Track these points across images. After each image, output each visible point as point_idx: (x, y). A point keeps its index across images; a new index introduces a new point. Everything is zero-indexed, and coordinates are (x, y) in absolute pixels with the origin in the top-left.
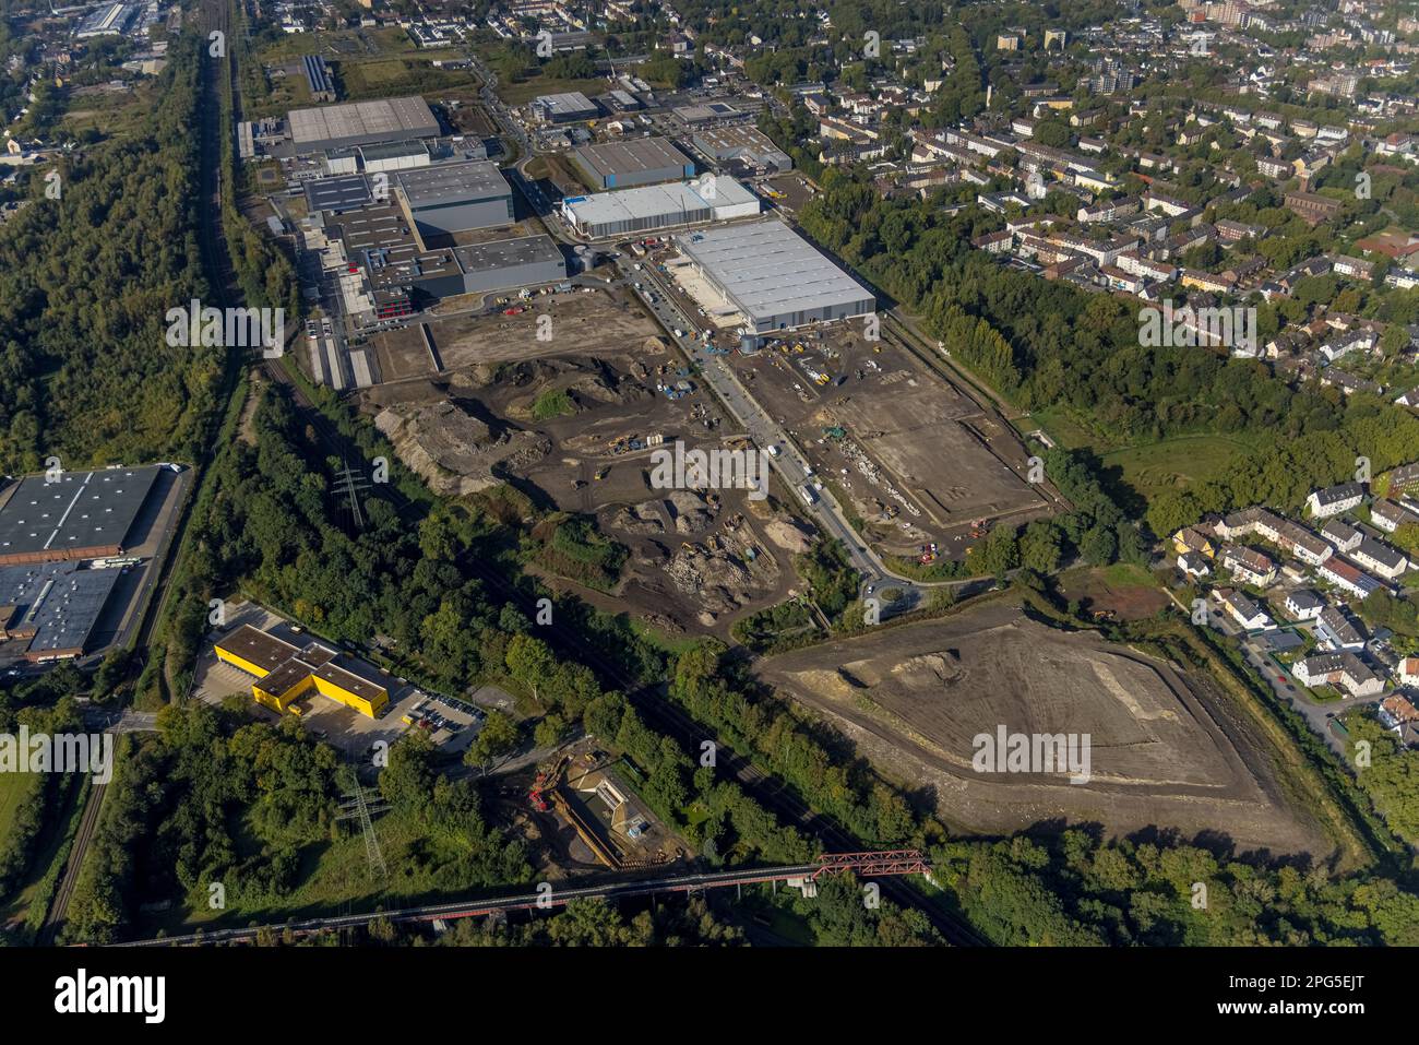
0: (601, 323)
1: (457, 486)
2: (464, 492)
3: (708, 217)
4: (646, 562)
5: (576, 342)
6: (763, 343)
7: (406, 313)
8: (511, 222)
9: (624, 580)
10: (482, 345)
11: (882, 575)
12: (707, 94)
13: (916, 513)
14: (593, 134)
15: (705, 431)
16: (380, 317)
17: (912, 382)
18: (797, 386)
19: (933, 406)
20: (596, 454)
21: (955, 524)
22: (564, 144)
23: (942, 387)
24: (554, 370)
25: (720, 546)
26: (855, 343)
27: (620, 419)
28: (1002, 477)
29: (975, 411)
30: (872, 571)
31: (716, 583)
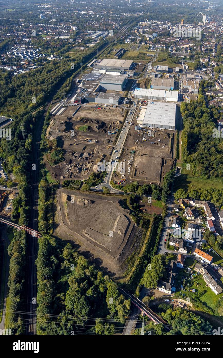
0: (114, 115)
1: (49, 138)
2: (50, 139)
3: (164, 99)
4: (65, 163)
5: (104, 118)
6: (141, 129)
7: (80, 103)
8: (121, 90)
9: (57, 165)
10: (86, 113)
11: (108, 183)
12: (199, 72)
13: (128, 174)
14: (162, 76)
15: (107, 143)
16: (75, 103)
17: (163, 147)
18: (137, 140)
19: (161, 153)
20: (80, 140)
21: (133, 179)
22: (153, 77)
23: (168, 150)
24: (92, 122)
25: (82, 165)
26: (161, 135)
27: (93, 135)
28: (156, 173)
29: (170, 158)
30: (107, 182)
31: (72, 172)
